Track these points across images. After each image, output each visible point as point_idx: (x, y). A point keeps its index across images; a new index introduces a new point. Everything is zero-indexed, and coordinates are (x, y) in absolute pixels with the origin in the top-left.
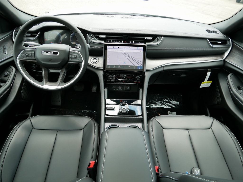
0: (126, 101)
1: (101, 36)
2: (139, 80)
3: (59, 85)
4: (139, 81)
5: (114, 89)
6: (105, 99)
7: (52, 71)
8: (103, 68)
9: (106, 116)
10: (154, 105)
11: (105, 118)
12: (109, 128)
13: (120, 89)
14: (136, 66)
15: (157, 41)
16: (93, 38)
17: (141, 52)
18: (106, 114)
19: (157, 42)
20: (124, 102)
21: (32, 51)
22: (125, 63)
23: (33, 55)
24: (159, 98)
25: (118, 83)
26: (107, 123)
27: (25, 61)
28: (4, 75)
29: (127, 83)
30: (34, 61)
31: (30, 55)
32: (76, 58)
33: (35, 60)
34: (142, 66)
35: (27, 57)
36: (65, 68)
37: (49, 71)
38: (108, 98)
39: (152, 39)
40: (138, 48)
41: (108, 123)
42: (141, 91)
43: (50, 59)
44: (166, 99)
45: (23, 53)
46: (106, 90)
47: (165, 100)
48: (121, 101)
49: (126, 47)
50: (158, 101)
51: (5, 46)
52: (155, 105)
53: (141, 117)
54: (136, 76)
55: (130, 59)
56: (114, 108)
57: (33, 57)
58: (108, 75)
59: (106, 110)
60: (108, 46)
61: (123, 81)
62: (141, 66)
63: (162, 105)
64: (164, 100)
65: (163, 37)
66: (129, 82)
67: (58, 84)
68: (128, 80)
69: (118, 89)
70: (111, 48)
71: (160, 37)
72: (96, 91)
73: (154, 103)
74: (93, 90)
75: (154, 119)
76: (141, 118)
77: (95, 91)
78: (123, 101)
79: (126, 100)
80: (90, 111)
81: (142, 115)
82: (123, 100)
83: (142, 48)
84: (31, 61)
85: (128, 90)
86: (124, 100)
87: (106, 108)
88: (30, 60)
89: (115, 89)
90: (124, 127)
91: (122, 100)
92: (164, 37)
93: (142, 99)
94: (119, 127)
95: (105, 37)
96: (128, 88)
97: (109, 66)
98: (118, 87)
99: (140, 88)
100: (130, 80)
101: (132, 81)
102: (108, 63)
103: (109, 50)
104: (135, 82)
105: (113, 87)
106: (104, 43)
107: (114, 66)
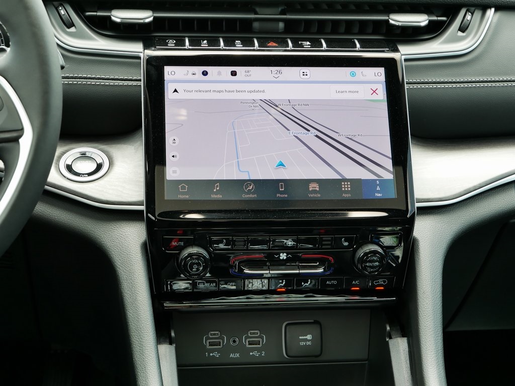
1: (120, 15)
4: (377, 277)
5: (213, 351)
8: (143, 208)
13: (253, 350)
14: (356, 183)
15: (460, 34)
16: (70, 24)
17: (374, 97)
19: (461, 39)
22: (281, 165)
25: (242, 300)
29: (300, 299)
34: (390, 176)
39: (430, 22)
40: (353, 75)
46: (167, 351)
49: (280, 72)
54: (360, 246)
55: (310, 137)
58: (176, 248)
60: (168, 69)
62: (383, 182)
65: (493, 10)
69: (241, 349)
70: (191, 77)
71: (478, 14)
83: (378, 74)
85: (307, 354)
89: (218, 351)
92: (499, 14)
95: (147, 21)
96: (306, 340)
97: (183, 188)
98: (237, 339)
99: (388, 328)
100: (321, 270)
101: (335, 282)
102: (178, 172)
103: (176, 91)
104: (356, 286)
105: (207, 338)
106: (142, 50)
107: (217, 186)
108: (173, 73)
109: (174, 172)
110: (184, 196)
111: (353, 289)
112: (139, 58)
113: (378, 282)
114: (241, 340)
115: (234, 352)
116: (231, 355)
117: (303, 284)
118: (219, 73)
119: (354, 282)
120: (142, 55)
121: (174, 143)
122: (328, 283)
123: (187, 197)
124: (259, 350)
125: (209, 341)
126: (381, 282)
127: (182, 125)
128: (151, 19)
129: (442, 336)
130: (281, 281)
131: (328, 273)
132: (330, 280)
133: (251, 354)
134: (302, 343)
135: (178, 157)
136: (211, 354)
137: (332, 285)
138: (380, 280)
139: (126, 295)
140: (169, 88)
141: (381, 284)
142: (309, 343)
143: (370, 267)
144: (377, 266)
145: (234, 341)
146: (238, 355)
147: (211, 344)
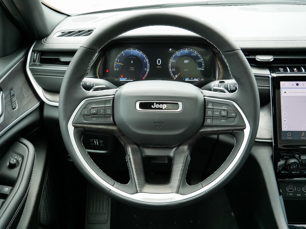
1: (260, 58)
3: (177, 192)
5: (290, 193)
7: (149, 152)
8: (272, 141)
21: (106, 102)
23: (109, 112)
27: (88, 128)
28: (8, 164)
30: (111, 128)
31: (102, 111)
32: (226, 117)
33: (114, 124)
35: (94, 119)
36: (188, 146)
37: (142, 153)
43: (159, 122)
45: (85, 107)
51: (12, 89)
57: (108, 119)
58: (286, 159)
60: (282, 83)
67: (175, 189)
69: (302, 192)
70: (291, 86)
84: (104, 127)
88: (100, 127)
89: (292, 193)
95: (271, 60)
97: (289, 134)
98: (300, 188)
102: (287, 127)
103: (285, 92)
106: (270, 74)
107: (303, 134)
108: (284, 85)
109: (285, 127)
110: (289, 138)
112: (269, 77)
114: (301, 189)
116: (298, 195)
118: (304, 84)
120: (270, 76)
121: (285, 115)
123: (291, 138)
125: (288, 189)
127: (288, 107)
128: (273, 59)
135: (287, 121)
140: (282, 91)
145: (299, 189)
146: (300, 195)
147: (289, 190)
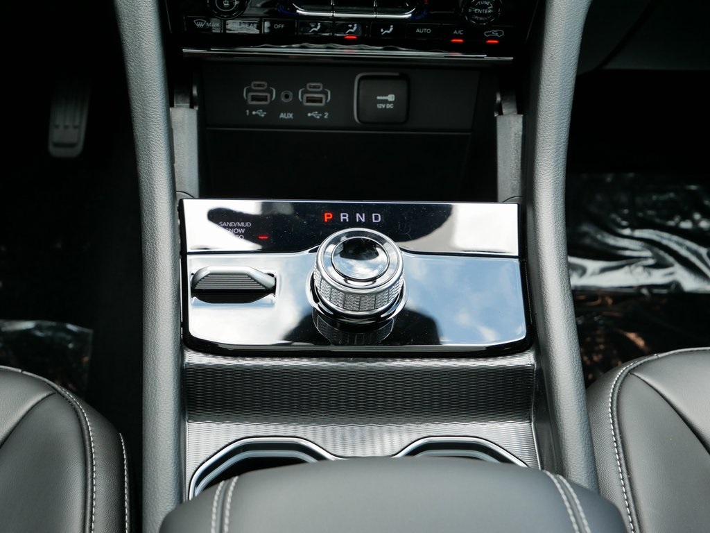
0: (377, 218)
2: (494, 14)
4: (490, 27)
5: (256, 108)
6: (180, 195)
9: (194, 358)
10: (592, 265)
11: (188, 380)
12: (226, 476)
13: (312, 109)
18: (188, 342)
20: (360, 224)
24: (639, 200)
25: (295, 50)
26: (204, 425)
29: (377, 52)
38: (206, 191)
41: (214, 425)
42: (509, 127)
44: (697, 216)
46: (186, 118)
47: (686, 225)
48: (328, 216)
50: (633, 228)
52: (604, 270)
53: (526, 360)
56: (270, 281)
59: (192, 300)
61: (345, 24)
63: (660, 265)
64: (684, 219)
66: (405, 34)
68: (386, 24)
69: (296, 107)
72: (79, 148)
73: (596, 245)
74: (56, 135)
75: (633, 383)
76: (521, 371)
77: (72, 145)
78: (344, 217)
79: (377, 208)
80: (28, 325)
81: (535, 339)
82: (352, 210)
85: (385, 121)
86: (360, 209)
87: (194, 283)
89: (264, 108)
90: (369, 453)
91: (336, 209)
93: (517, 193)
94: (319, 457)
96: (386, 102)
98: (291, 94)
99: (499, 99)
100: (408, 15)
101: (428, 31)
104: (458, 37)
105: (249, 91)
111: (454, 40)
113: (491, 33)
114: (296, 95)
115: (286, 111)
116: (282, 116)
117: (382, 30)
119: (455, 32)
122: (418, 31)
124: (320, 110)
125: (251, 94)
126: (495, 33)
129: (569, 122)
130: (350, 26)
131: (418, 18)
132: (421, 27)
133: (309, 115)
134: (380, 106)
136: (254, 113)
137: (425, 34)
138: (493, 31)
139: (126, 38)
141: (494, 37)
142: (390, 106)
143: (479, 15)
144: (488, 14)
145: (287, 96)
146: (291, 116)
147: (254, 98)
